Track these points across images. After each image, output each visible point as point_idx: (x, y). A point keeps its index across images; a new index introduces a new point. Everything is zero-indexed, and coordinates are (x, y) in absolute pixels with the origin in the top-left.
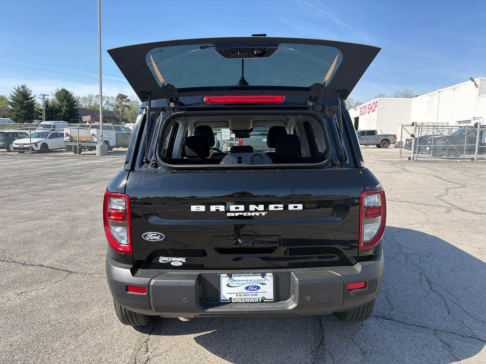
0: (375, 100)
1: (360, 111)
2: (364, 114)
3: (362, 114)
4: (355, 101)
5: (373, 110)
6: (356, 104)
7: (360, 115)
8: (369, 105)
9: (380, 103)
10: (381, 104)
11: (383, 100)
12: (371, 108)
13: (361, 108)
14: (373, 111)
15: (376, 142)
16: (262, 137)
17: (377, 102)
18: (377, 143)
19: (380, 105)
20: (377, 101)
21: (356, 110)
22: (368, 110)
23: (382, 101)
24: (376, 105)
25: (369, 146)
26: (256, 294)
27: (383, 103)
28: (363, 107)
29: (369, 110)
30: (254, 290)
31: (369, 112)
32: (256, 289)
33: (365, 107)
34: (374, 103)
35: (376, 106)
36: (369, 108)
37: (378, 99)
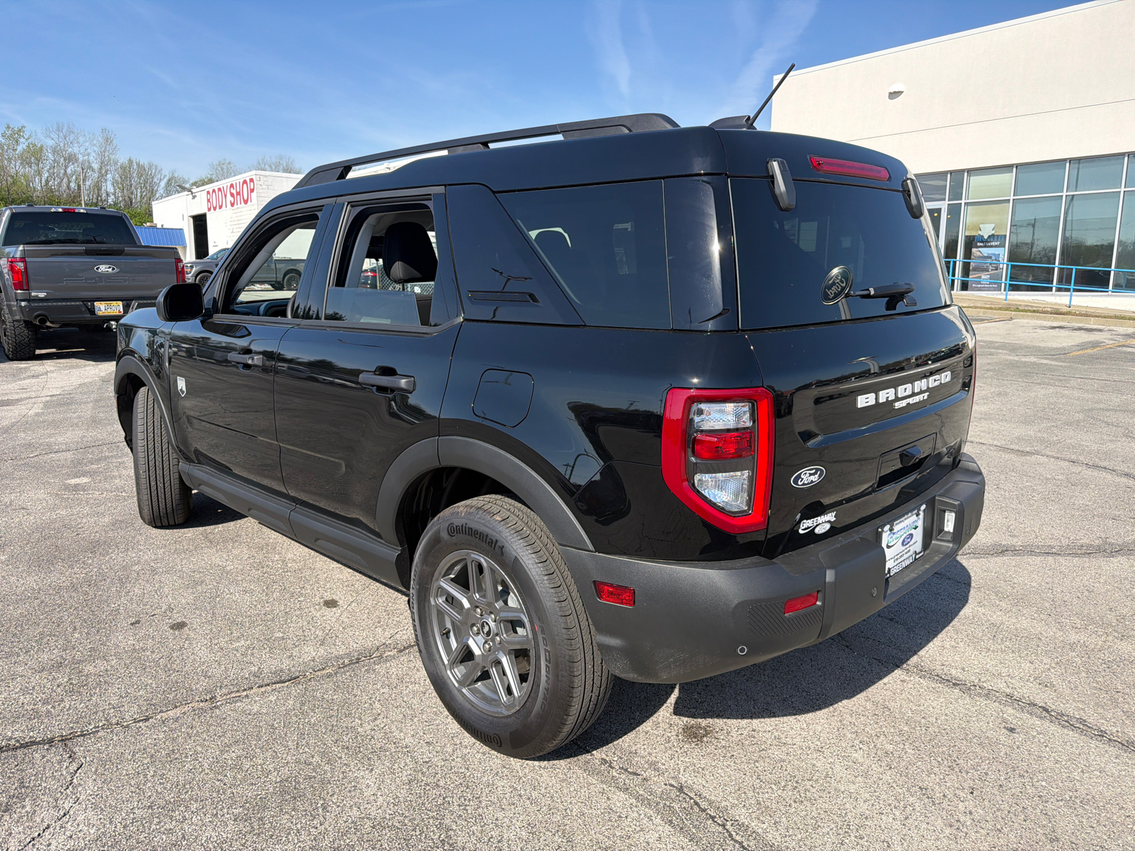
0: (247, 176)
1: (209, 201)
2: (220, 207)
3: (215, 209)
4: (167, 173)
5: (246, 198)
6: (169, 180)
7: (209, 210)
8: (232, 186)
9: (261, 183)
10: (264, 187)
11: (266, 176)
12: (238, 194)
13: (208, 193)
14: (246, 202)
15: (273, 278)
16: (94, 260)
17: (252, 180)
18: (275, 280)
19: (261, 187)
20: (254, 177)
21: (194, 197)
22: (229, 198)
23: (265, 179)
24: (252, 188)
25: (252, 287)
27: (266, 183)
28: (214, 191)
29: (232, 199)
31: (232, 205)
33: (219, 189)
34: (245, 182)
35: (252, 191)
36: (232, 195)
37: (254, 172)
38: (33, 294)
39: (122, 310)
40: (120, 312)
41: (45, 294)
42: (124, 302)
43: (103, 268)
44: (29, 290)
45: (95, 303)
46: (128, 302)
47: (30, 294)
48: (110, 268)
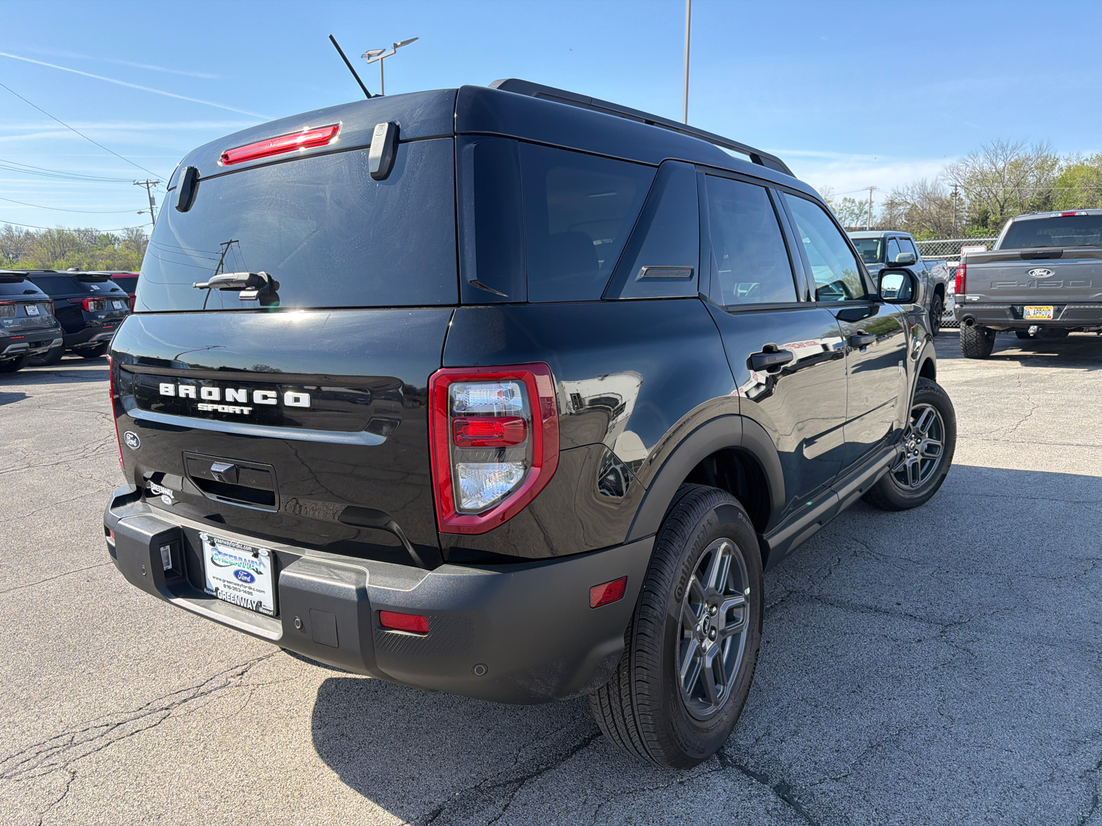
16: (1029, 264)
26: (250, 591)
30: (246, 581)
32: (248, 579)
38: (968, 298)
39: (1052, 315)
40: (1049, 317)
41: (978, 298)
42: (1056, 307)
43: (1038, 273)
44: (964, 293)
45: (1025, 308)
46: (1060, 307)
47: (965, 297)
48: (1045, 271)
